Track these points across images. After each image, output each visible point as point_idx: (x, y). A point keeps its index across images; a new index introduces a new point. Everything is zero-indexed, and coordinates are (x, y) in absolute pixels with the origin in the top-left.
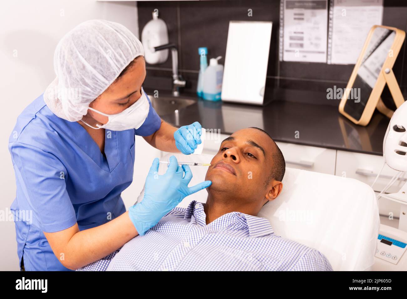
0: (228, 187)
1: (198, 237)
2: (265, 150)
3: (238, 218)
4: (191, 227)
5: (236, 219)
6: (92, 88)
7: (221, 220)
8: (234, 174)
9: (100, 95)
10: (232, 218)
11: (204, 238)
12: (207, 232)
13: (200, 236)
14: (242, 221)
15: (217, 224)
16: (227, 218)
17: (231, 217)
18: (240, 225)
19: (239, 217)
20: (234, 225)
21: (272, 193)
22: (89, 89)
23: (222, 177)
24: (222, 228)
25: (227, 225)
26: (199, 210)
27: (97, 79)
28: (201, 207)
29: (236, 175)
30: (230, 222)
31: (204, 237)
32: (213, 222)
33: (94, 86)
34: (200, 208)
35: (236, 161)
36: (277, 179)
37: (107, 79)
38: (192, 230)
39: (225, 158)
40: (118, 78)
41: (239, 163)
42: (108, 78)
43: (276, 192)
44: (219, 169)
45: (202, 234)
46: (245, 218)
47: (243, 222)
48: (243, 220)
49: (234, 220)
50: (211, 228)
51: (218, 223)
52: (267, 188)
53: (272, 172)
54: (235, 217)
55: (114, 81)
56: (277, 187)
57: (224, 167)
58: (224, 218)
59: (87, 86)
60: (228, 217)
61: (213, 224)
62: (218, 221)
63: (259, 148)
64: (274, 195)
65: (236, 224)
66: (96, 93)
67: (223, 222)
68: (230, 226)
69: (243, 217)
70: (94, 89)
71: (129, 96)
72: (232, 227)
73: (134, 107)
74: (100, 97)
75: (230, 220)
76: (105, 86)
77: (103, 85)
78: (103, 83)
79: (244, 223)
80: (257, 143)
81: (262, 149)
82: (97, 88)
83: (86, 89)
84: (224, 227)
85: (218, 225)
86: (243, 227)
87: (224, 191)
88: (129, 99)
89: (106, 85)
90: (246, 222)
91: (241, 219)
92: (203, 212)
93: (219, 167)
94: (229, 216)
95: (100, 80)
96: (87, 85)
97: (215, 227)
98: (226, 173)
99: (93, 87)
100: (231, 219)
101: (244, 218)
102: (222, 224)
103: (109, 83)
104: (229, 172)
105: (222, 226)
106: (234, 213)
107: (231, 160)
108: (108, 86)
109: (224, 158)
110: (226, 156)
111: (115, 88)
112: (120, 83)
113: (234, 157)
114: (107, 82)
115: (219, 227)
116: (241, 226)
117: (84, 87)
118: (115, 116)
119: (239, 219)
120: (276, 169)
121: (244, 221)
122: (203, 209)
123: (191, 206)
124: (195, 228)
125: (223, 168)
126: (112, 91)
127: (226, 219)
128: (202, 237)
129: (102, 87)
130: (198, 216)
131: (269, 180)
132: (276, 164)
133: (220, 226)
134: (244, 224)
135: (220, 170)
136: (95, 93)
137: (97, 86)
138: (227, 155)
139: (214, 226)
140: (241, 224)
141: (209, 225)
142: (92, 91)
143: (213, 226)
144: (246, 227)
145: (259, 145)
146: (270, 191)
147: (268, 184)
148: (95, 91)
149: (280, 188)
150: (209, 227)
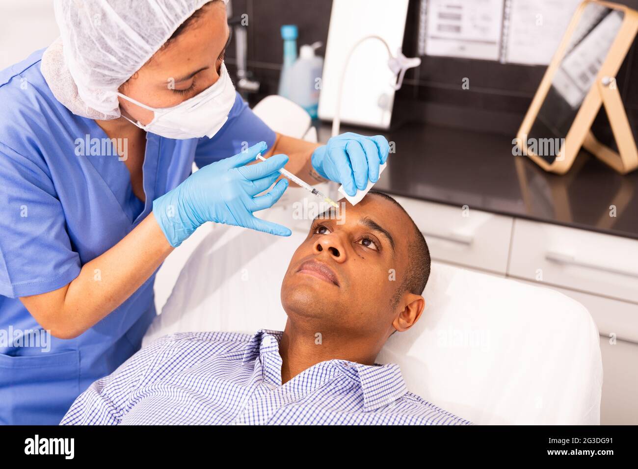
0: (322, 309)
1: (265, 413)
2: (393, 237)
3: (343, 370)
4: (252, 390)
5: (340, 371)
6: (120, 57)
7: (311, 373)
8: (336, 283)
9: (137, 72)
10: (333, 370)
11: (278, 415)
12: (283, 402)
13: (270, 412)
14: (350, 374)
15: (303, 381)
16: (323, 370)
17: (330, 367)
18: (347, 382)
19: (346, 368)
20: (336, 382)
21: (404, 316)
22: (114, 59)
23: (312, 289)
24: (313, 389)
25: (322, 383)
26: (270, 349)
27: (128, 40)
28: (274, 344)
29: (339, 286)
30: (327, 376)
31: (277, 412)
32: (297, 378)
33: (123, 54)
34: (272, 347)
35: (340, 258)
36: (413, 292)
37: (147, 42)
38: (253, 397)
39: (318, 252)
40: (169, 40)
41: (345, 261)
42: (150, 40)
43: (413, 314)
44: (306, 274)
45: (274, 407)
46: (356, 370)
47: (352, 376)
48: (353, 372)
49: (336, 374)
50: (292, 389)
51: (306, 380)
52: (395, 309)
53: (406, 280)
54: (337, 368)
55: (162, 46)
56: (415, 306)
57: (316, 270)
58: (316, 370)
59: (111, 53)
60: (325, 368)
61: (297, 382)
62: (306, 376)
63: (382, 234)
64: (408, 321)
65: (339, 379)
66: (128, 67)
67: (314, 377)
68: (329, 384)
69: (352, 368)
70: (124, 60)
71: (193, 75)
72: (331, 387)
73: (202, 97)
74: (136, 76)
75: (328, 372)
76: (144, 54)
77: (141, 52)
78: (141, 48)
79: (354, 377)
80: (379, 223)
81: (389, 236)
82: (129, 57)
83: (107, 59)
84: (317, 386)
85: (305, 384)
86: (352, 386)
87: (315, 316)
88: (194, 82)
89: (147, 52)
90: (357, 377)
91: (348, 371)
92: (278, 354)
93: (306, 271)
94: (326, 366)
95: (134, 42)
96: (109, 50)
97: (300, 387)
98: (318, 282)
99: (121, 55)
100: (330, 371)
101: (354, 370)
102: (314, 381)
103: (152, 49)
104: (326, 281)
105: (313, 385)
106: (336, 361)
107: (330, 256)
108: (150, 55)
109: (316, 251)
110: (319, 248)
111: (162, 58)
112: (173, 49)
113: (335, 252)
114: (147, 47)
115: (306, 386)
116: (349, 383)
117: (104, 55)
118: (165, 110)
119: (345, 371)
120: (413, 272)
121: (355, 375)
122: (277, 348)
123: (256, 339)
124: (261, 392)
125: (313, 272)
126: (158, 65)
127: (320, 371)
128: (272, 413)
129: (139, 57)
130: (268, 360)
131: (400, 294)
132: (414, 264)
133: (309, 385)
134: (354, 379)
135: (308, 275)
136: (125, 66)
137: (130, 55)
138: (322, 246)
139: (298, 385)
140: (349, 380)
141: (288, 383)
142: (119, 63)
143: (296, 386)
144: (358, 385)
145: (383, 227)
146: (402, 316)
147: (398, 301)
148: (126, 63)
149: (420, 308)
150: (288, 388)
